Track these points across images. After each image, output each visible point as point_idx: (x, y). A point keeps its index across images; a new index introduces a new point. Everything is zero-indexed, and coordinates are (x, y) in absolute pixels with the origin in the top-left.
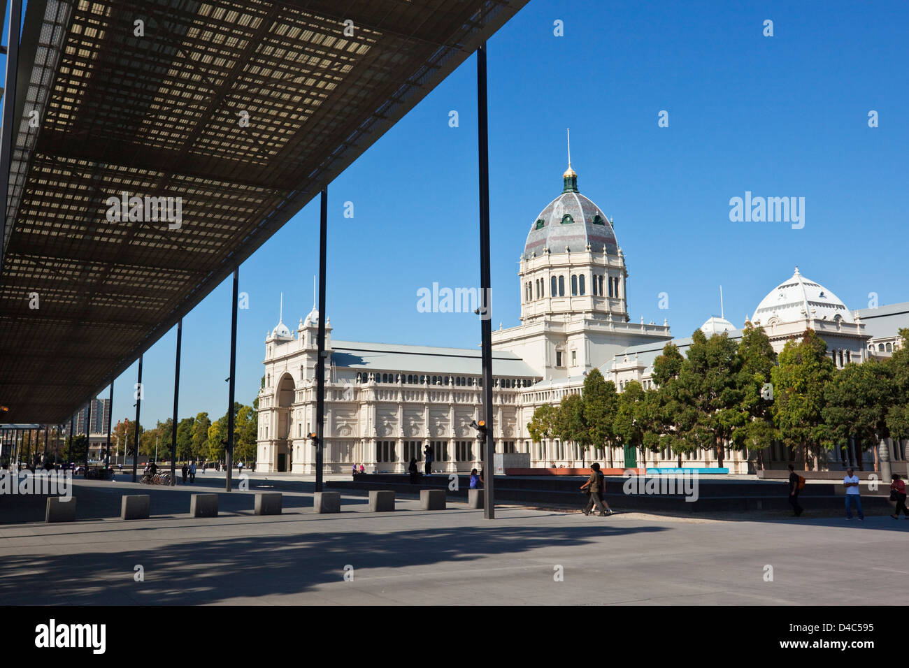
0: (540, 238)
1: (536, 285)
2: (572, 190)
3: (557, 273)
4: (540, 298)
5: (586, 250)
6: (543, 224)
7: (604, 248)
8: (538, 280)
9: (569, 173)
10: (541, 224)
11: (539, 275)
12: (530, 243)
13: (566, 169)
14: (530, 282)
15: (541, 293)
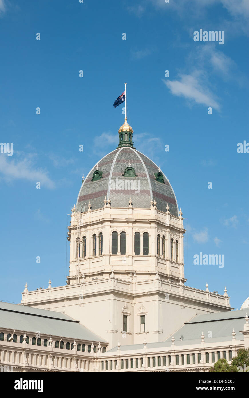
0: (98, 189)
1: (92, 240)
2: (129, 145)
3: (119, 228)
4: (97, 255)
5: (152, 207)
6: (101, 175)
7: (168, 208)
8: (94, 235)
9: (126, 127)
10: (98, 175)
11: (96, 230)
12: (83, 194)
13: (123, 123)
14: (84, 237)
15: (97, 250)
